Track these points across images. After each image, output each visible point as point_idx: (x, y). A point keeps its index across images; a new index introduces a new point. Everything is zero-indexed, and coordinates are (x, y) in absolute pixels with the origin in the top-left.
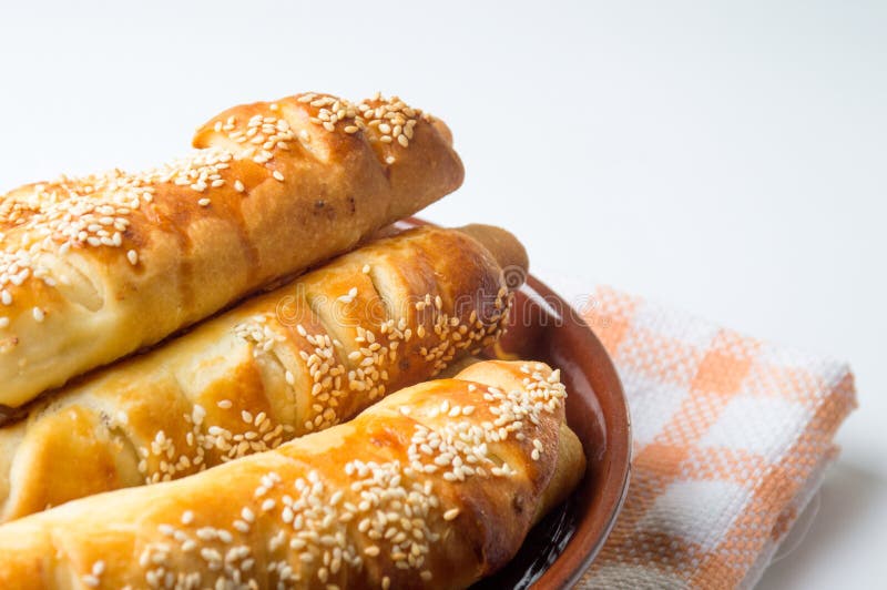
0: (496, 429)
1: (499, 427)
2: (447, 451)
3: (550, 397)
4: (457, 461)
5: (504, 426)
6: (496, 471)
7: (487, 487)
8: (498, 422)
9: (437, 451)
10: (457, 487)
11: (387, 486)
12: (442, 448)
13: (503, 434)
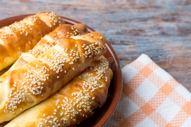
0: (98, 77)
1: (99, 77)
2: (90, 86)
3: (106, 66)
4: (93, 87)
5: (99, 76)
6: (100, 87)
7: (99, 91)
8: (98, 76)
9: (88, 86)
10: (94, 93)
11: (80, 96)
12: (89, 85)
13: (100, 78)
